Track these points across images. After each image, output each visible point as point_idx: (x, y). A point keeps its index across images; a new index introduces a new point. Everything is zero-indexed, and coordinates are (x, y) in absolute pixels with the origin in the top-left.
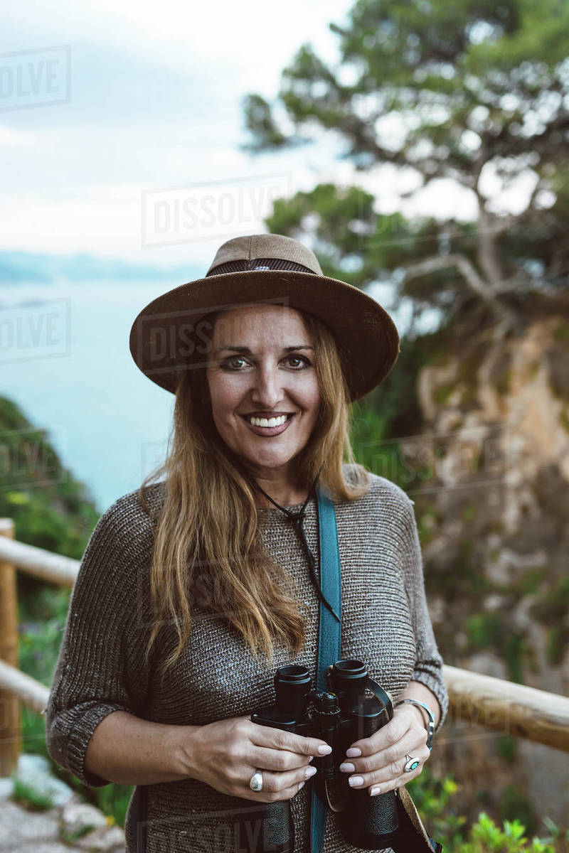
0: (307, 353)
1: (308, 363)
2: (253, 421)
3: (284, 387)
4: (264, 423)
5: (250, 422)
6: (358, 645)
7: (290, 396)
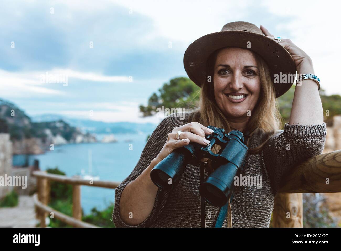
0: (254, 69)
1: (254, 73)
2: (230, 96)
3: (243, 82)
4: (234, 97)
5: (229, 97)
6: (249, 193)
7: (246, 86)
